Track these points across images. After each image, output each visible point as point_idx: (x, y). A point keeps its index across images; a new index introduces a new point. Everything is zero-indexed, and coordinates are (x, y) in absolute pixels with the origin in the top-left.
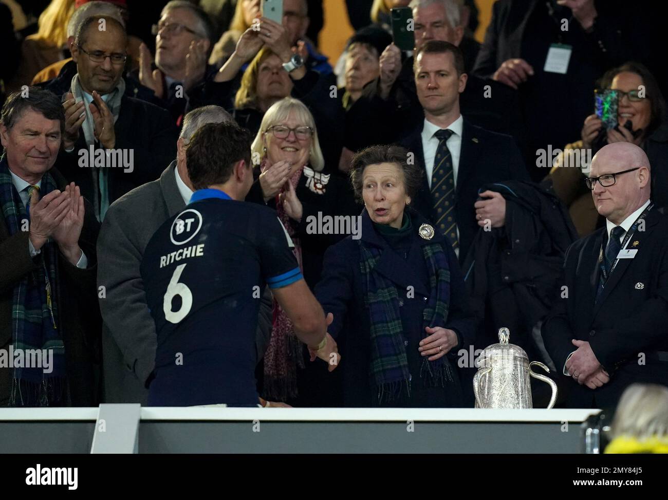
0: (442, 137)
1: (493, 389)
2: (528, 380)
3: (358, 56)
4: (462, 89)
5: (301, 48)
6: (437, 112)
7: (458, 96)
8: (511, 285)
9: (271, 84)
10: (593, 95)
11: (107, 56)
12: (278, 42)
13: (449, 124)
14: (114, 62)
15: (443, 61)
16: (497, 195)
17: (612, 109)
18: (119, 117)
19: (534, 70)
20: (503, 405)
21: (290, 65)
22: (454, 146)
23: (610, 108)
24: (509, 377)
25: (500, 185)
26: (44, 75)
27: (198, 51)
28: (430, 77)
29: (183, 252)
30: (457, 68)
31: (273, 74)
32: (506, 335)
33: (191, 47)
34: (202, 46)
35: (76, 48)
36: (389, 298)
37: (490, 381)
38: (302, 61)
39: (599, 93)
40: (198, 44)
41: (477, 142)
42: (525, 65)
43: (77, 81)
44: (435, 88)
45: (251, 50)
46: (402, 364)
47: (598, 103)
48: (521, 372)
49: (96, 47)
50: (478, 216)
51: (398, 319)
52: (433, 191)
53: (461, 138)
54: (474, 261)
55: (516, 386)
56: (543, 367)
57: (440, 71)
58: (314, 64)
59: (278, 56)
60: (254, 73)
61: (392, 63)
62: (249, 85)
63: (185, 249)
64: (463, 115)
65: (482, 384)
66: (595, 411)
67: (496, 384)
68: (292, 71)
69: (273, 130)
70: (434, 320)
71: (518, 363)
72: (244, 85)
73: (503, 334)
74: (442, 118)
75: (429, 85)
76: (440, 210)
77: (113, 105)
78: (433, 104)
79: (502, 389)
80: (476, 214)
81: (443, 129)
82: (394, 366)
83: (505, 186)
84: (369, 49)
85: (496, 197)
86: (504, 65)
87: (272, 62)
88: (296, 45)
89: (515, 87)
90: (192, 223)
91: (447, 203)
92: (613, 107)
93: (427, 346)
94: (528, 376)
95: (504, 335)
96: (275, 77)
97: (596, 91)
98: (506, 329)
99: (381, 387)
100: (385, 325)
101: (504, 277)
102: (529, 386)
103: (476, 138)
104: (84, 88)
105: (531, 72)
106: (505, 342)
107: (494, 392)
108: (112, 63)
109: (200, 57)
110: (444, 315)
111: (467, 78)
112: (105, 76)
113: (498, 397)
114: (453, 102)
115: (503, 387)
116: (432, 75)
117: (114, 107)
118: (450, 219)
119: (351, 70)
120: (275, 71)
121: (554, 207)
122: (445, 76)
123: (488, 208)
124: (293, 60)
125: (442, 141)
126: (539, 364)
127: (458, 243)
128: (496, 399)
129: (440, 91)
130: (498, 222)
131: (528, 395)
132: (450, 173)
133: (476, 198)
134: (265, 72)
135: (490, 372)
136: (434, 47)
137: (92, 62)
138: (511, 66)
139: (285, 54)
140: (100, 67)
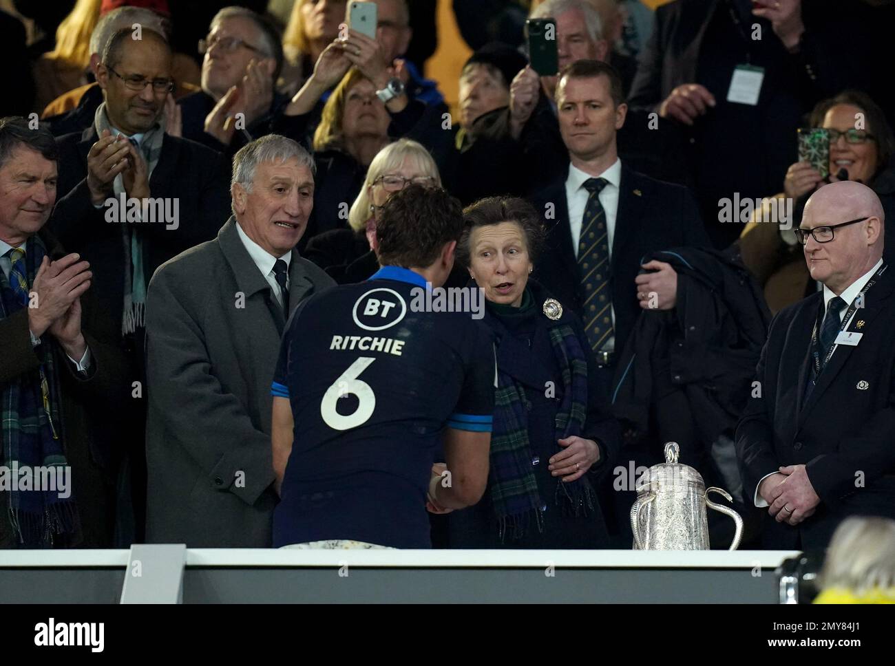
0: (593, 188)
1: (657, 523)
2: (704, 512)
3: (477, 81)
4: (620, 124)
5: (399, 69)
6: (586, 156)
7: (615, 133)
8: (683, 387)
9: (361, 117)
10: (796, 135)
11: (148, 83)
12: (370, 62)
13: (602, 172)
14: (157, 90)
15: (594, 88)
16: (666, 267)
17: (822, 154)
18: (159, 162)
19: (716, 99)
20: (670, 545)
21: (386, 93)
22: (610, 201)
23: (818, 154)
24: (678, 507)
25: (670, 253)
26: (59, 105)
27: (259, 73)
28: (578, 110)
29: (372, 342)
30: (614, 97)
31: (364, 104)
32: (675, 452)
33: (249, 67)
34: (265, 67)
35: (103, 71)
36: (509, 401)
37: (653, 514)
38: (402, 87)
39: (803, 133)
40: (260, 64)
41: (640, 195)
42: (704, 93)
43: (102, 113)
44: (585, 124)
45: (334, 74)
46: (528, 489)
47: (803, 146)
48: (694, 501)
49: (134, 71)
50: (640, 295)
51: (522, 429)
52: (580, 260)
53: (618, 191)
54: (635, 355)
55: (688, 521)
56: (724, 495)
57: (591, 101)
58: (418, 91)
59: (370, 80)
60: (340, 104)
61: (528, 93)
62: (332, 119)
63: (376, 339)
64: (621, 159)
65: (642, 518)
66: (793, 554)
67: (661, 517)
68: (389, 101)
69: (382, 182)
70: (569, 427)
71: (691, 489)
72: (326, 119)
73: (670, 450)
74: (592, 163)
75: (577, 120)
76: (589, 286)
77: (151, 146)
78: (582, 145)
79: (669, 524)
80: (636, 292)
81: (594, 177)
82: (519, 493)
83: (677, 255)
84: (491, 71)
85: (664, 269)
86: (675, 92)
87: (364, 88)
88: (394, 66)
89: (690, 122)
90: (391, 308)
91: (599, 277)
92: (821, 151)
93: (561, 463)
94: (704, 506)
95: (672, 451)
96: (367, 108)
97: (799, 130)
98: (675, 444)
99: (502, 520)
100: (504, 437)
101: (674, 377)
102: (705, 519)
103: (639, 190)
104: (113, 123)
105: (712, 103)
106: (673, 461)
107: (658, 528)
108: (154, 91)
109: (262, 80)
110: (581, 420)
111: (626, 109)
112: (145, 109)
113: (664, 535)
114: (607, 143)
115: (671, 521)
116: (580, 107)
117: (153, 148)
118: (602, 297)
119: (467, 99)
120: (367, 99)
121: (742, 282)
122: (597, 109)
123: (653, 284)
124: (390, 86)
125: (594, 193)
126: (719, 490)
127: (613, 330)
128: (661, 537)
129: (591, 128)
130: (667, 302)
131: (703, 532)
132: (603, 236)
133: (637, 270)
134: (355, 101)
135: (653, 501)
136: (582, 70)
137: (128, 90)
138: (685, 94)
139: (380, 79)
140: (139, 97)
